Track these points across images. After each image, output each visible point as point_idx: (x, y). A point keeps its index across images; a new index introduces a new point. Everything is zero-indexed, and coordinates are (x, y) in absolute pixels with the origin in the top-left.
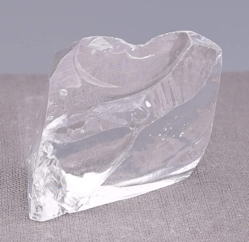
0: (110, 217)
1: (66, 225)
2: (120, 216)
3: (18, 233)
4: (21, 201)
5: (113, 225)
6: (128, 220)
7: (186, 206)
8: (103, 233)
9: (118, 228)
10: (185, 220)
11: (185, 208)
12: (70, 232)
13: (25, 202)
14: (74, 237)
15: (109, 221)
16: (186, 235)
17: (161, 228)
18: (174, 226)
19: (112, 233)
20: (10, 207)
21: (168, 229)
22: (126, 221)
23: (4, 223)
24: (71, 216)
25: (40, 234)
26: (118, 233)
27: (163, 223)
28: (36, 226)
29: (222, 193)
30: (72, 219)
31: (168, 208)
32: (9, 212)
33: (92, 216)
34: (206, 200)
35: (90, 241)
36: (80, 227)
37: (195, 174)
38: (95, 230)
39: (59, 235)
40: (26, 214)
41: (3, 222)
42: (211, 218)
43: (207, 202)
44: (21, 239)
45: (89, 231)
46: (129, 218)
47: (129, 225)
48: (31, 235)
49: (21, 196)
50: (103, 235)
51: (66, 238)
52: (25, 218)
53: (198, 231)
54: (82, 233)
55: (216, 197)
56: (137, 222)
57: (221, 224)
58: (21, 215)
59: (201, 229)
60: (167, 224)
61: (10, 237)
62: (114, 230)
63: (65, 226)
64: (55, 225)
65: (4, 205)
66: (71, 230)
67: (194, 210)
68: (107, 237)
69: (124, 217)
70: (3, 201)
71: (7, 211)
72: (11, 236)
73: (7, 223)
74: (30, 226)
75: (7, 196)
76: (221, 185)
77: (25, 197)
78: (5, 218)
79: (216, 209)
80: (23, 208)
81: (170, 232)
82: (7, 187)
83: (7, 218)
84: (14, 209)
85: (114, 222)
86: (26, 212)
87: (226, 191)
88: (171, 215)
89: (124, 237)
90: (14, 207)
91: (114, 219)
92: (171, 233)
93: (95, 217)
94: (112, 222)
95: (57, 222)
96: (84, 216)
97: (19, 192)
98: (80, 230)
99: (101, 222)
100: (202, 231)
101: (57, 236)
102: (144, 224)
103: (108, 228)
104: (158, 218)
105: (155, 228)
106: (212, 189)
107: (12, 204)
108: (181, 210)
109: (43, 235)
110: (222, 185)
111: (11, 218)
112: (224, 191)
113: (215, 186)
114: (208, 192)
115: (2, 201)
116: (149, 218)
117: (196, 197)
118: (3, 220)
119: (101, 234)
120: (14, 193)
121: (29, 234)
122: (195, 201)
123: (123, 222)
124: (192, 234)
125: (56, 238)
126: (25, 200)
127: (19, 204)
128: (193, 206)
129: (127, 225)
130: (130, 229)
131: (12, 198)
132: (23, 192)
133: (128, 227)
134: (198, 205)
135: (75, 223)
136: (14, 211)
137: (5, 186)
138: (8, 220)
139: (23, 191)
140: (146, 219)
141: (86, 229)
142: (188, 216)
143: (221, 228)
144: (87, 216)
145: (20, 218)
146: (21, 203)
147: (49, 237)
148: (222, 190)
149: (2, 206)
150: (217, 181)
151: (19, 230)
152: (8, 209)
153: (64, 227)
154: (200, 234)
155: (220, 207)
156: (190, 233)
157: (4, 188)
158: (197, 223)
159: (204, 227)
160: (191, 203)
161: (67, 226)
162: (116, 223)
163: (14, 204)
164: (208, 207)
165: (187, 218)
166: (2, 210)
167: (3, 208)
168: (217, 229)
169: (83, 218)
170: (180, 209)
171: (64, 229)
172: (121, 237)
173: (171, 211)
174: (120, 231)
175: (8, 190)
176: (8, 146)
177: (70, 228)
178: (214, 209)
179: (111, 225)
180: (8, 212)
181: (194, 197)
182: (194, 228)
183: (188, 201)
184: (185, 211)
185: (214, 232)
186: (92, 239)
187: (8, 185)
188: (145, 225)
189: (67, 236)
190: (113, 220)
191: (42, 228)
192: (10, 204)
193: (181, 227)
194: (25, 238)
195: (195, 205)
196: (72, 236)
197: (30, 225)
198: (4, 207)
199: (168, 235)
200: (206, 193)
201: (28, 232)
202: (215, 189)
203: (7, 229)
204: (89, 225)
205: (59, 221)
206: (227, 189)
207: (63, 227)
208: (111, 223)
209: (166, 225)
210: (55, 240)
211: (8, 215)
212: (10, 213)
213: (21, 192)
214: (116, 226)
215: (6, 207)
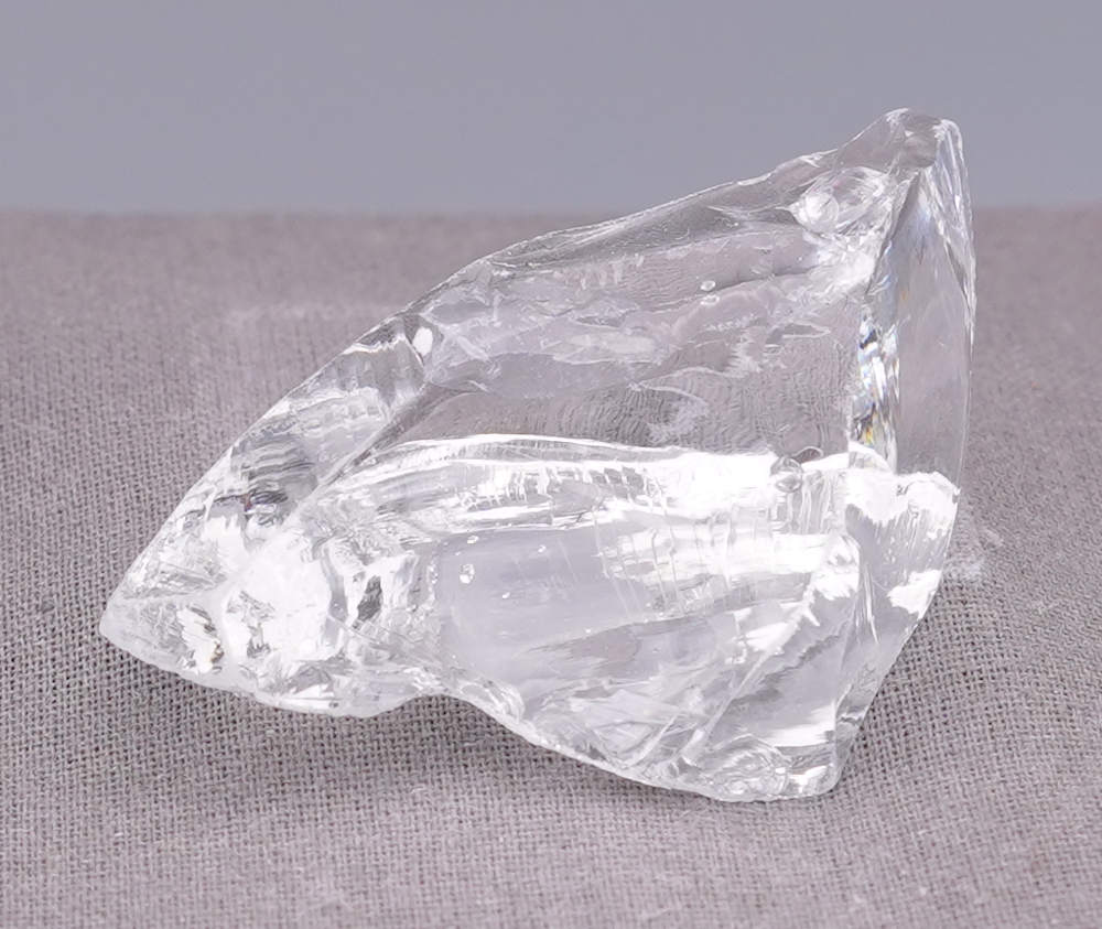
0: (591, 821)
1: (402, 847)
2: (634, 822)
3: (193, 883)
4: (209, 742)
5: (604, 861)
6: (671, 843)
7: (917, 789)
8: (563, 893)
9: (625, 876)
10: (911, 853)
11: (911, 799)
12: (417, 880)
13: (226, 748)
14: (436, 904)
15: (587, 840)
16: (914, 916)
17: (809, 888)
18: (866, 882)
19: (599, 896)
20: (161, 766)
21: (840, 893)
22: (660, 846)
23: (136, 835)
24: (426, 805)
25: (289, 884)
26: (626, 898)
27: (819, 869)
28: (272, 845)
29: (1071, 721)
30: (431, 818)
31: (840, 809)
32: (159, 785)
33: (516, 811)
34: (1001, 756)
35: (506, 926)
36: (461, 858)
37: (956, 630)
38: (526, 879)
39: (373, 890)
40: (230, 793)
41: (133, 831)
42: (1020, 832)
43: (1004, 766)
44: (210, 909)
45: (499, 881)
46: (674, 833)
47: (673, 862)
48: (253, 890)
49: (210, 721)
50: (561, 903)
51: (400, 906)
52: (226, 809)
53: (967, 894)
54: (471, 889)
55: (1044, 741)
56: (710, 854)
57: (1065, 852)
58: (210, 796)
59: (980, 883)
60: (834, 875)
61: (161, 901)
62: (608, 883)
63: (399, 852)
64: (354, 841)
65: (135, 759)
66: (426, 871)
67: (951, 803)
68: (579, 913)
69: (652, 827)
70: (131, 741)
71: (149, 782)
72: (166, 897)
73: (148, 837)
74: (249, 847)
75: (148, 722)
76: (1067, 685)
77: (224, 726)
78: (139, 814)
79: (1042, 791)
80: (218, 769)
81: (847, 908)
82: (149, 683)
83: (148, 813)
84: (178, 772)
85: (611, 845)
86: (231, 785)
87: (1086, 711)
88: (854, 836)
89: (653, 915)
90: (179, 765)
91: (610, 832)
92: (852, 910)
93: (530, 817)
94: (602, 847)
95: (365, 829)
96: (479, 807)
97: (201, 704)
98: (462, 876)
99: (552, 844)
100: (983, 894)
101: (362, 895)
102: (740, 865)
103: (586, 873)
104: (796, 847)
105: (784, 887)
106: (1029, 701)
107: (171, 752)
108: (892, 811)
109: (303, 889)
110: (1073, 684)
111: (168, 810)
112: (1079, 712)
113: (1040, 688)
114: (1011, 715)
115: (128, 742)
116: (759, 842)
117: (956, 746)
118: (133, 820)
119: (552, 897)
120: (179, 707)
121: (241, 883)
122: (953, 763)
123: (649, 850)
124: (943, 911)
125: (360, 906)
126: (226, 737)
127: (199, 752)
128: (947, 788)
129: (666, 863)
130: (677, 881)
131: (169, 730)
132: (216, 707)
133: (671, 872)
134: (968, 783)
135: (443, 839)
136: (180, 782)
137: (139, 680)
138: (151, 821)
139: (219, 703)
140: (745, 848)
141: (490, 868)
142: (924, 835)
143: (1064, 870)
144: (493, 807)
145: (204, 811)
146: (209, 749)
147: (328, 901)
148: (1069, 708)
149: (129, 762)
150: (1052, 667)
151: (200, 864)
152: (155, 774)
153: (392, 853)
154: (976, 907)
155: (1061, 779)
156: (934, 907)
157: (136, 686)
158: (964, 860)
159: (992, 874)
160: (936, 776)
161: (406, 851)
162: (617, 853)
163: (177, 752)
164: (1010, 784)
165: (920, 842)
166: (127, 779)
167: (133, 769)
168: (1048, 878)
169: (476, 816)
170: (891, 806)
171: (393, 865)
172: (640, 913)
173: (855, 821)
174: (636, 887)
175: (151, 698)
176: (156, 515)
177: (420, 863)
178: (1037, 792)
179: (597, 860)
180: (151, 786)
181: (951, 746)
182: (948, 883)
183: (923, 763)
184: (911, 812)
185: (1036, 893)
186: (512, 918)
187: (153, 676)
188: (741, 871)
189: (407, 899)
190: (606, 838)
191: (301, 855)
192: (163, 754)
193: (897, 882)
194: (225, 904)
195: (954, 784)
196: (428, 898)
197: (248, 838)
198: (136, 765)
199: (841, 917)
200: (999, 721)
201: (238, 877)
202: (1042, 704)
203: (146, 865)
204: (503, 854)
205: (374, 827)
206: (1094, 704)
207: (388, 854)
208: (595, 848)
209: (832, 878)
210: (355, 913)
211: (153, 797)
212: (160, 790)
213: (209, 706)
214: (616, 863)
215: (143, 765)
